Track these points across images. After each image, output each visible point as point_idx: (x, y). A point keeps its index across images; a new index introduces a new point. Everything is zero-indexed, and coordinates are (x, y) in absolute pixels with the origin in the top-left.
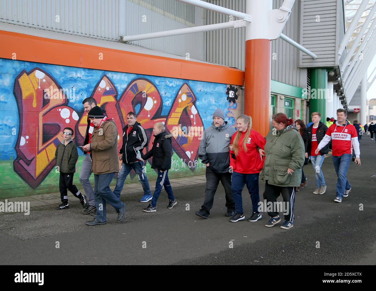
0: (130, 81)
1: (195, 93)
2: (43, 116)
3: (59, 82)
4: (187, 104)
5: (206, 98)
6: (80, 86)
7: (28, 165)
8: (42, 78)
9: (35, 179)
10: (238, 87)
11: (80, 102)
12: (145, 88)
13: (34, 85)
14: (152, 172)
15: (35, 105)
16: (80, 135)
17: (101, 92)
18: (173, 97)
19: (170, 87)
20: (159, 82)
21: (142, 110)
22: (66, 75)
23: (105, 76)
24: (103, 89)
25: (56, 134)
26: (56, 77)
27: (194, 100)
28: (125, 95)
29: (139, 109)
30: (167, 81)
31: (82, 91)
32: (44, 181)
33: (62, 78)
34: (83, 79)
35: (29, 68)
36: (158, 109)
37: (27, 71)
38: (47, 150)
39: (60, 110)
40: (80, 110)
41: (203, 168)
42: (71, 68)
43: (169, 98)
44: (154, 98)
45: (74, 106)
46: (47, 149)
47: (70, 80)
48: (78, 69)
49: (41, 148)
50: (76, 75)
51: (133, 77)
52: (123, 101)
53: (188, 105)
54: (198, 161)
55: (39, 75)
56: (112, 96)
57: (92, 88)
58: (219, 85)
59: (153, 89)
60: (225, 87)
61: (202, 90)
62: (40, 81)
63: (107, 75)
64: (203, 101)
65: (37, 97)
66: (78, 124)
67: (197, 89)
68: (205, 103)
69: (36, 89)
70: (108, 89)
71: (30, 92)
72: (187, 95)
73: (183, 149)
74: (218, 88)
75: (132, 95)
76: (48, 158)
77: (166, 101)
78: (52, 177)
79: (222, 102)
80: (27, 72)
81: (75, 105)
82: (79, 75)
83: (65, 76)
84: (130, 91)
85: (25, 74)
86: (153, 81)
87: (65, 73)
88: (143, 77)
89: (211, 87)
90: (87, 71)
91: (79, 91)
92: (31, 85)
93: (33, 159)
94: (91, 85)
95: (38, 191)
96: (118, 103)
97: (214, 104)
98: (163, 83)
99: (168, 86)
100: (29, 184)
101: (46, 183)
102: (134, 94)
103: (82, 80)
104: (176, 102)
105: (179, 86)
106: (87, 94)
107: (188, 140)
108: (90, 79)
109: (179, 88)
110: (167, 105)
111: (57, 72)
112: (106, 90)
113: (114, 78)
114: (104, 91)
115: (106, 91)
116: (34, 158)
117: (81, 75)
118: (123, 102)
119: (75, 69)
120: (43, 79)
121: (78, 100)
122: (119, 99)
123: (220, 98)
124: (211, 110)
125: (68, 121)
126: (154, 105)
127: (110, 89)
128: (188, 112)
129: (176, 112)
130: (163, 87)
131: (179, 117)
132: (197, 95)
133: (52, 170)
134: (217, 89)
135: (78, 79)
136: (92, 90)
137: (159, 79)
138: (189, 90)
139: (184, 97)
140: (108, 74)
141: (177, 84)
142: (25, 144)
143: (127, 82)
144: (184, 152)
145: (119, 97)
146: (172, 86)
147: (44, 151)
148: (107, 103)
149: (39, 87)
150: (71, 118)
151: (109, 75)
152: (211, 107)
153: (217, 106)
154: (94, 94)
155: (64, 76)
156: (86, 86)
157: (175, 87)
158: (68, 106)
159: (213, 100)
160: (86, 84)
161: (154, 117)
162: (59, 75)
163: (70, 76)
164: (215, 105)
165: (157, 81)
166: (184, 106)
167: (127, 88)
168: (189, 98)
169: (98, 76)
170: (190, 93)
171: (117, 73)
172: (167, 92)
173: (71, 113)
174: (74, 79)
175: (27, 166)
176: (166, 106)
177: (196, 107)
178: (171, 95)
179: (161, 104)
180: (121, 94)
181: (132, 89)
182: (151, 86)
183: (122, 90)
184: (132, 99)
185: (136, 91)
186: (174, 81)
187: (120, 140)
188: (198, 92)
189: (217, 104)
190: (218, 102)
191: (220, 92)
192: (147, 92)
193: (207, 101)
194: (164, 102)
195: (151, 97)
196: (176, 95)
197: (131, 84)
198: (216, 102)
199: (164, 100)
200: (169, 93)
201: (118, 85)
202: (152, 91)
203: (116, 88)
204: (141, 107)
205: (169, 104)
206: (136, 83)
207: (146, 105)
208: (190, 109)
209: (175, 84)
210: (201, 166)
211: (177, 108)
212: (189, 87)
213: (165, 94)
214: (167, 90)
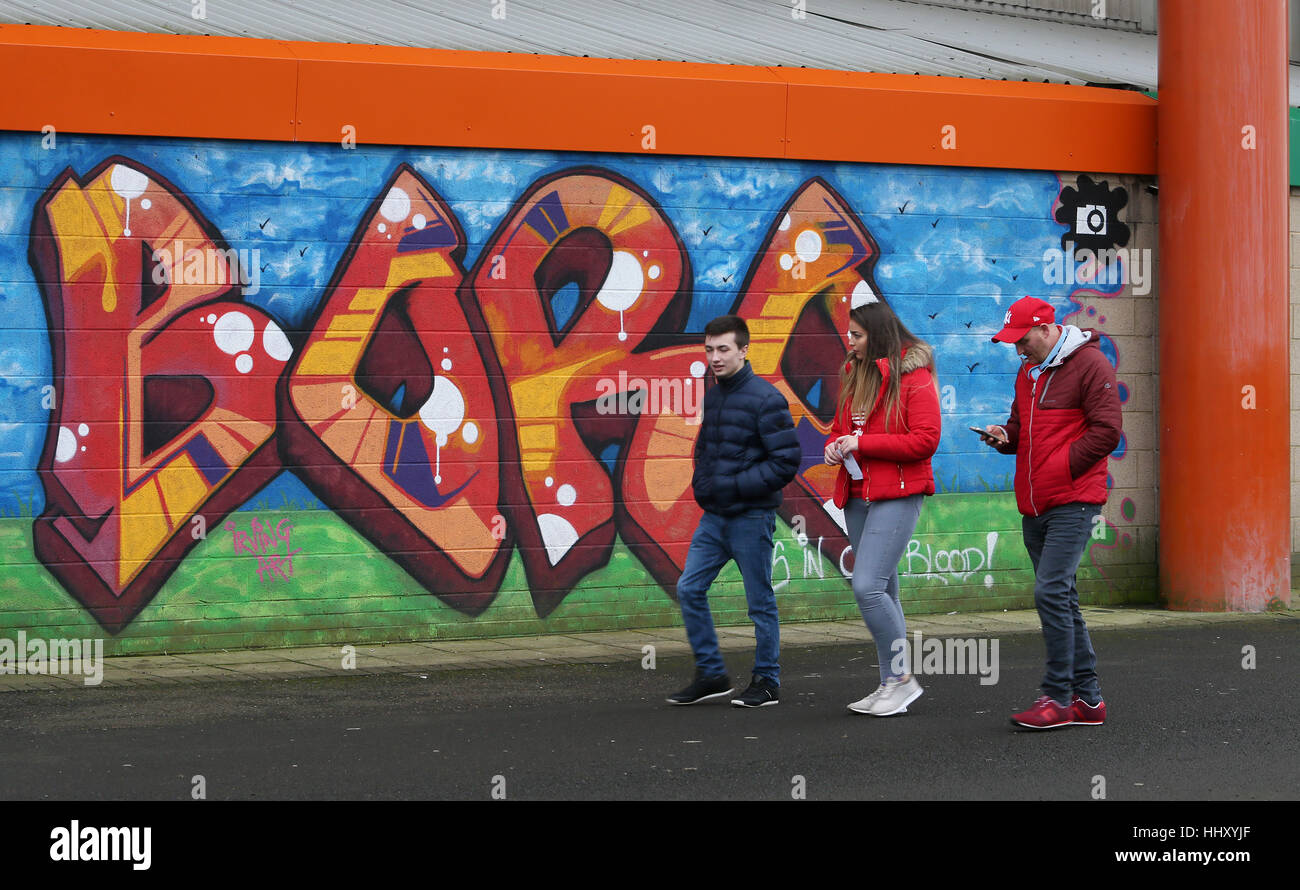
0: (524, 184)
1: (868, 222)
2: (141, 347)
3: (207, 209)
4: (830, 275)
5: (936, 243)
6: (297, 219)
7: (89, 539)
8: (137, 194)
9: (118, 593)
10: (1129, 182)
11: (296, 283)
12: (601, 210)
13: (107, 226)
14: (642, 591)
15: (109, 302)
16: (300, 420)
17: (389, 237)
18: (746, 247)
19: (732, 203)
20: (673, 181)
21: (585, 309)
22: (236, 176)
23: (408, 168)
24: (400, 223)
25: (198, 416)
26: (192, 188)
27: (868, 255)
28: (500, 246)
29: (572, 307)
30: (718, 178)
31: (301, 238)
32: (152, 603)
33: (218, 191)
34: (309, 187)
35: (87, 160)
36: (667, 301)
37: (81, 171)
38: (160, 480)
39: (212, 318)
40: (295, 317)
41: (924, 580)
42: (256, 149)
43: (725, 250)
44: (646, 254)
45: (272, 300)
46: (162, 476)
47: (250, 194)
48: (285, 148)
49: (136, 471)
50: (276, 175)
51: (536, 165)
52: (491, 273)
53: (831, 279)
55: (127, 182)
56: (441, 253)
57: (349, 222)
58: (1010, 175)
59: (642, 214)
60: (1047, 189)
61: (910, 208)
62: (128, 205)
63: (417, 166)
64: (920, 257)
65: (119, 271)
66: (290, 374)
67: (884, 203)
68: (930, 268)
69: (113, 239)
70: (420, 223)
71: (93, 252)
72: (826, 233)
73: (805, 486)
74: (1008, 194)
75: (540, 245)
76: (166, 511)
77: (710, 267)
78: (185, 590)
79: (1032, 260)
80: (81, 175)
81: (276, 296)
82: (289, 173)
83: (232, 180)
84: (526, 227)
85: (71, 185)
86: (640, 179)
87: (231, 167)
88: (588, 162)
89: (963, 190)
90: (323, 155)
91: (292, 240)
92: (95, 226)
93: (108, 513)
94: (344, 212)
95: (128, 643)
96: (467, 284)
97: (982, 273)
98: (696, 182)
99: (723, 197)
100: (92, 613)
101: (160, 611)
102: (545, 242)
103: (302, 195)
104: (763, 267)
105: (778, 195)
106: (328, 251)
108: (340, 186)
109: (784, 198)
110: (719, 284)
111: (196, 166)
112: (413, 228)
113: (448, 176)
114: (402, 234)
115: (411, 232)
116: (111, 510)
117: (301, 173)
118: (493, 277)
119: (273, 150)
120: (140, 198)
121: (286, 279)
122: (474, 267)
123: (1016, 242)
124: (962, 301)
125: (244, 365)
126: (649, 285)
127: (428, 224)
128: (833, 313)
129: (765, 312)
130: (692, 201)
131: (781, 341)
132: (882, 230)
133: (184, 560)
134: (1001, 196)
135: (286, 188)
136: (346, 231)
137: (674, 168)
138: (839, 209)
139: (809, 247)
140: (420, 160)
141: (767, 187)
142: (75, 457)
143: (509, 187)
144: (815, 501)
145: (472, 256)
146: (744, 198)
147: (152, 483)
148: (415, 284)
149: (128, 233)
150: (257, 350)
151: (427, 164)
152: (967, 287)
153: (1001, 283)
154: (357, 247)
155: (225, 180)
156: (322, 217)
157: (758, 200)
158: (245, 300)
159: (980, 254)
160: (323, 208)
161: (646, 338)
162: (207, 177)
163: (252, 180)
164: (990, 278)
165: (661, 180)
166: (812, 286)
167: (513, 217)
168: (835, 247)
169: (372, 170)
170: (844, 223)
171: (464, 154)
172: (717, 226)
173: (259, 331)
174: (269, 189)
175: (85, 541)
176: (712, 290)
177: (877, 291)
178: (736, 239)
179: (682, 280)
180: (480, 244)
181: (533, 218)
182: (631, 201)
183: (489, 227)
184: (538, 263)
185: (554, 227)
186: (751, 172)
187: (484, 445)
188: (888, 217)
189: (1001, 272)
190: (1004, 263)
191: (1021, 212)
192: (610, 227)
193: (940, 259)
194: (702, 270)
195: (630, 252)
196: (763, 237)
197: (529, 197)
198: (994, 262)
199: (698, 263)
200: (727, 228)
201: (469, 203)
202: (634, 224)
203: (457, 219)
204: (582, 296)
205: (725, 280)
206: (556, 192)
207: (605, 286)
208: (844, 299)
209: (758, 185)
210: (911, 573)
211: (771, 296)
212: (838, 196)
213: (706, 234)
214: (713, 216)
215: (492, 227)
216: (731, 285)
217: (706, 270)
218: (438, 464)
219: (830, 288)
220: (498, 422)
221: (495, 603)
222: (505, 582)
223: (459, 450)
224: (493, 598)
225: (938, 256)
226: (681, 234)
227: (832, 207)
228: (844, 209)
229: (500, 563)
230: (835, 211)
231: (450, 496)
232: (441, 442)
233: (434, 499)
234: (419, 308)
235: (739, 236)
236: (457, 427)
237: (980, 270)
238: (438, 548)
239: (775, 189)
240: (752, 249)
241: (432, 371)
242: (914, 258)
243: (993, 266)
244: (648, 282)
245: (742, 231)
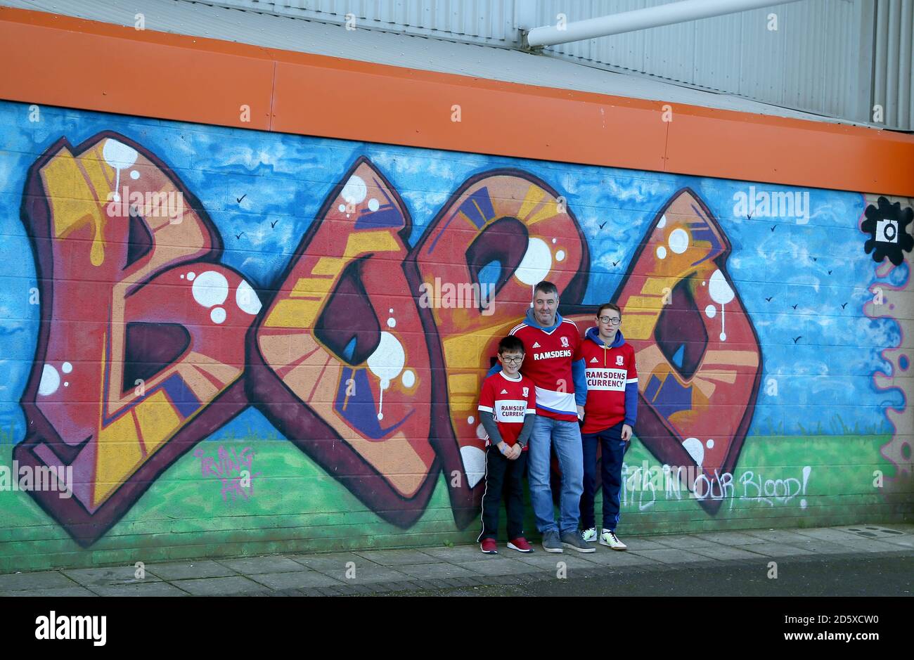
0: (461, 180)
1: (723, 224)
2: (126, 297)
3: (190, 182)
4: (693, 265)
5: (773, 243)
6: (269, 196)
7: (68, 464)
8: (126, 165)
9: (92, 511)
11: (267, 250)
12: (520, 204)
13: (98, 191)
15: (97, 257)
16: (265, 363)
17: (348, 216)
18: (631, 240)
19: (622, 204)
20: (578, 185)
21: (505, 283)
22: (218, 156)
23: (366, 160)
24: (357, 206)
25: (175, 359)
26: (177, 163)
27: (722, 250)
28: (439, 228)
29: (495, 280)
30: (612, 183)
31: (273, 212)
32: (124, 520)
33: (201, 168)
34: (281, 170)
35: (82, 133)
36: (569, 280)
37: (74, 142)
38: (137, 413)
39: (191, 276)
40: (265, 278)
41: (756, 502)
43: (616, 242)
44: (554, 241)
45: (245, 263)
46: (139, 409)
47: (230, 173)
48: (262, 136)
49: (115, 404)
50: (253, 158)
51: (471, 164)
52: (431, 250)
53: (695, 267)
54: (736, 479)
55: (117, 154)
56: (391, 231)
57: (314, 202)
58: (830, 194)
59: (553, 209)
60: (857, 206)
62: (118, 174)
63: (374, 159)
64: (761, 254)
65: (107, 231)
66: (258, 325)
68: (768, 263)
69: (103, 203)
70: (374, 206)
71: (82, 214)
72: (692, 232)
73: (670, 428)
74: (827, 209)
75: (469, 228)
76: (141, 440)
77: (603, 254)
78: (155, 508)
79: (843, 260)
80: (74, 145)
81: (249, 260)
82: (265, 157)
83: (214, 160)
84: (461, 213)
85: (65, 153)
86: (551, 180)
87: (214, 148)
88: (511, 164)
90: (296, 144)
91: (265, 214)
92: (86, 191)
93: (86, 442)
94: (310, 193)
95: (98, 556)
96: (411, 258)
97: (806, 268)
98: (594, 187)
99: (615, 200)
100: (67, 530)
101: (130, 527)
102: (475, 227)
103: (275, 176)
104: (644, 256)
105: (658, 200)
106: (296, 225)
107: (694, 398)
108: (308, 171)
109: (662, 202)
110: (610, 268)
111: (184, 146)
112: (368, 210)
113: (399, 169)
114: (359, 214)
115: (367, 213)
116: (90, 438)
117: (274, 158)
118: (432, 253)
119: (252, 135)
120: (130, 169)
121: (258, 246)
122: (416, 245)
123: (832, 245)
124: (791, 289)
125: (219, 316)
126: (556, 265)
127: (381, 207)
128: (695, 294)
129: (644, 291)
131: (655, 314)
132: (734, 232)
133: (157, 482)
134: (822, 209)
135: (262, 170)
136: (311, 209)
137: (578, 173)
138: (703, 213)
139: (679, 241)
140: (376, 154)
141: (650, 194)
142: (57, 392)
143: (448, 182)
144: (677, 440)
145: (416, 236)
146: (631, 201)
147: (129, 415)
148: (369, 256)
150: (230, 303)
151: (382, 158)
152: (795, 278)
153: (819, 275)
154: (320, 223)
155: (208, 160)
156: (292, 196)
157: (642, 204)
158: (223, 262)
159: (805, 254)
160: (293, 188)
162: (192, 155)
163: (232, 160)
164: (813, 272)
165: (568, 182)
166: (680, 272)
167: (450, 206)
168: (699, 243)
169: (336, 160)
170: (706, 225)
171: (412, 151)
172: (609, 221)
173: (233, 288)
174: (246, 169)
176: (604, 271)
177: (729, 278)
178: (624, 232)
179: (581, 263)
180: (423, 226)
181: (467, 208)
182: (544, 199)
183: (431, 212)
184: (470, 244)
185: (483, 216)
186: (638, 178)
187: (419, 389)
188: (739, 222)
189: (820, 268)
190: (823, 261)
191: (836, 223)
192: (527, 219)
193: (776, 255)
194: (597, 256)
195: (542, 239)
196: (645, 233)
197: (465, 190)
198: (815, 260)
199: (594, 251)
200: (617, 223)
201: (415, 192)
202: (546, 217)
203: (404, 206)
204: (503, 272)
205: (615, 265)
206: (486, 188)
207: (522, 265)
208: (704, 284)
209: (643, 191)
210: (747, 497)
211: (649, 279)
212: (702, 203)
213: (601, 227)
214: (607, 213)
215: (434, 212)
216: (619, 269)
217: (600, 256)
218: (381, 404)
219: (694, 274)
220: (432, 371)
221: (423, 518)
222: (432, 501)
223: (398, 393)
224: (422, 514)
225: (774, 254)
226: (582, 226)
227: (697, 212)
228: (706, 213)
229: (428, 486)
230: (700, 215)
231: (390, 430)
232: (384, 385)
233: (376, 433)
234: (372, 276)
235: (627, 230)
236: (397, 374)
237: (805, 266)
238: (378, 473)
239: (654, 196)
240: (636, 241)
241: (379, 328)
242: (756, 254)
243: (814, 263)
244: (554, 262)
245: (628, 227)
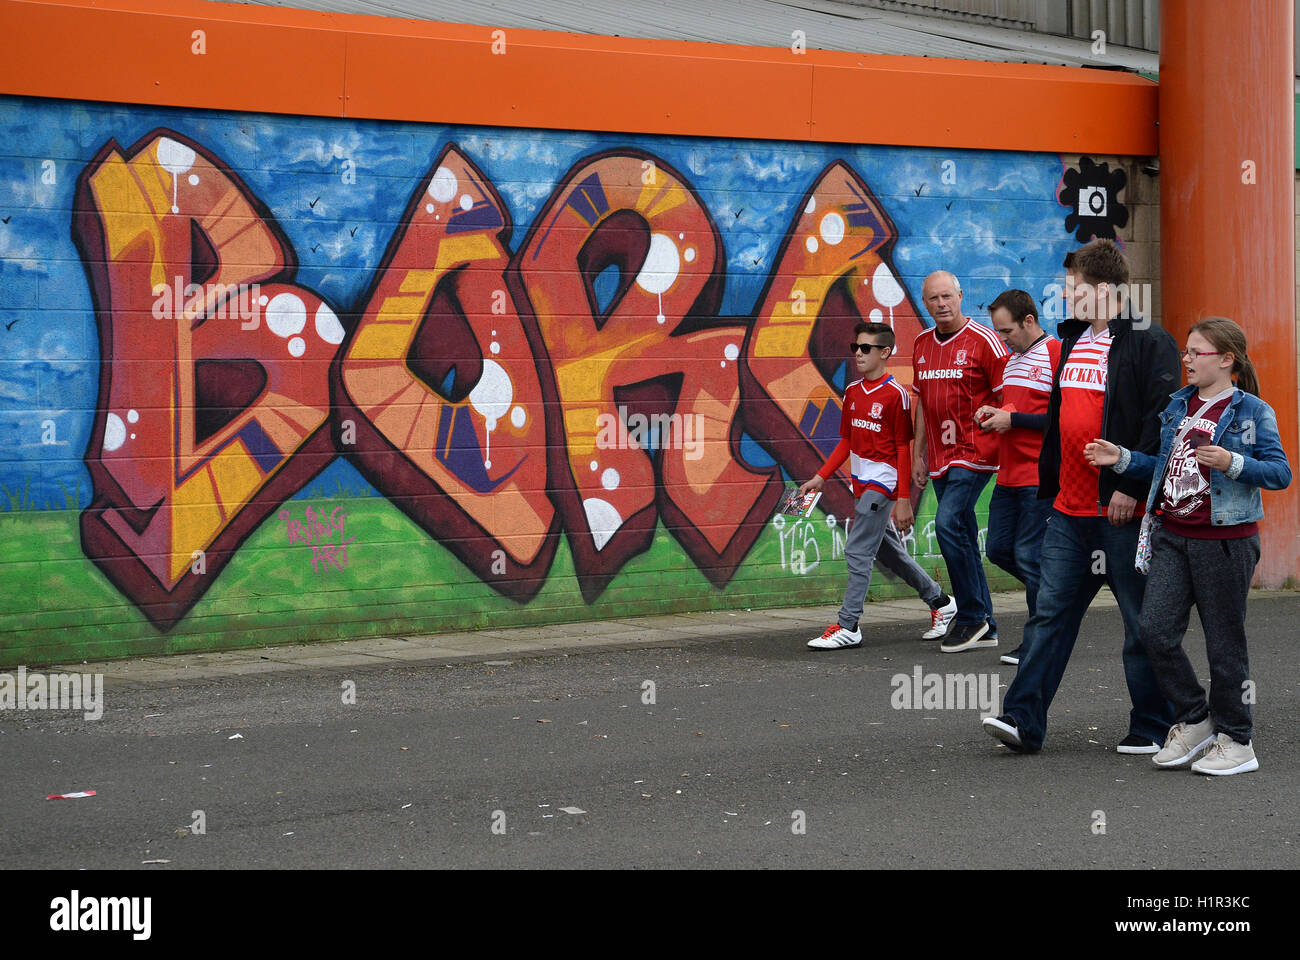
0: (566, 165)
1: (886, 203)
2: (192, 328)
3: (256, 185)
4: (852, 259)
5: (949, 226)
6: (347, 199)
7: (139, 532)
8: (184, 169)
9: (169, 587)
10: (1128, 163)
11: (347, 264)
12: (639, 192)
13: (154, 202)
14: (681, 574)
15: (159, 281)
17: (437, 217)
18: (775, 229)
19: (762, 185)
20: (706, 163)
21: (625, 292)
22: (286, 152)
23: (454, 147)
24: (447, 204)
25: (250, 402)
26: (241, 164)
27: (887, 238)
28: (545, 227)
29: (613, 288)
30: (749, 158)
31: (352, 217)
32: (205, 597)
33: (267, 168)
34: (358, 164)
35: (132, 132)
36: (701, 285)
37: (125, 143)
38: (213, 468)
40: (347, 298)
42: (305, 125)
43: (756, 233)
44: (681, 236)
45: (323, 282)
46: (215, 464)
47: (300, 171)
48: (334, 125)
49: (188, 459)
50: (325, 152)
51: (578, 145)
52: (536, 254)
53: (854, 261)
55: (173, 156)
56: (488, 235)
57: (398, 202)
58: (1018, 158)
59: (678, 196)
60: (1053, 170)
61: (925, 191)
62: (175, 181)
63: (462, 145)
64: (935, 240)
65: (168, 250)
66: (343, 357)
67: (901, 185)
68: (945, 250)
69: (160, 216)
70: (467, 203)
71: (138, 231)
72: (849, 216)
74: (1015, 177)
75: (580, 226)
76: (219, 502)
77: (741, 250)
78: (238, 583)
79: (1039, 242)
80: (125, 147)
81: (328, 277)
82: (338, 150)
83: (281, 157)
84: (568, 208)
85: (115, 157)
86: (674, 159)
87: (280, 143)
88: (625, 143)
89: (973, 172)
90: (374, 133)
91: (343, 219)
92: (141, 201)
93: (159, 504)
94: (393, 191)
95: (181, 640)
96: (514, 266)
97: (993, 255)
98: (727, 165)
99: (752, 180)
100: (141, 610)
101: (212, 605)
102: (586, 224)
104: (791, 250)
105: (804, 177)
106: (378, 231)
108: (389, 164)
109: (806, 184)
110: (750, 267)
111: (244, 141)
112: (460, 209)
113: (494, 156)
114: (450, 215)
115: (458, 213)
116: (162, 500)
117: (349, 150)
118: (538, 258)
119: (320, 125)
120: (188, 174)
121: (337, 260)
122: (519, 250)
123: (1023, 224)
125: (297, 348)
126: (685, 267)
127: (475, 204)
128: (856, 295)
129: (793, 295)
131: (809, 323)
132: (900, 213)
133: (239, 552)
134: (1009, 178)
135: (335, 165)
136: (395, 211)
137: (706, 149)
138: (860, 191)
139: (833, 229)
140: (466, 139)
141: (794, 169)
142: (124, 445)
143: (552, 169)
145: (517, 238)
146: (772, 180)
147: (204, 472)
148: (465, 266)
149: (175, 209)
150: (309, 333)
151: (472, 143)
152: (979, 269)
153: (1009, 264)
154: (406, 227)
155: (274, 157)
156: (372, 197)
157: (786, 183)
158: (298, 281)
159: (990, 237)
160: (372, 186)
161: (683, 321)
162: (256, 152)
163: (302, 156)
164: (1000, 260)
166: (836, 268)
167: (557, 198)
168: (857, 229)
169: (419, 149)
170: (864, 206)
171: (509, 132)
172: (748, 208)
173: (311, 313)
174: (318, 166)
175: (135, 534)
176: (744, 272)
177: (896, 273)
178: (765, 221)
179: (716, 263)
180: (525, 225)
181: (576, 200)
182: (667, 184)
183: (533, 208)
184: (581, 246)
185: (596, 211)
186: (778, 153)
187: (531, 427)
188: (905, 199)
189: (1010, 254)
190: (1013, 245)
191: (1027, 194)
192: (648, 209)
193: (953, 241)
194: (734, 253)
195: (667, 234)
196: (791, 220)
197: (573, 176)
198: (1003, 244)
199: (730, 246)
200: (757, 210)
201: (513, 184)
202: (671, 207)
203: (502, 200)
204: (622, 279)
205: (756, 263)
206: (596, 173)
207: (645, 268)
208: (866, 282)
209: (785, 167)
210: (932, 554)
211: (799, 279)
212: (859, 179)
213: (737, 216)
214: (743, 198)
215: (537, 208)
216: (761, 268)
217: (737, 253)
218: (488, 449)
219: (852, 271)
220: (545, 406)
221: (544, 589)
222: (553, 568)
223: (507, 434)
224: (542, 584)
225: (951, 239)
226: (715, 216)
227: (853, 189)
228: (865, 191)
229: (548, 549)
230: (857, 194)
231: (500, 481)
232: (491, 426)
233: (484, 484)
234: (467, 290)
235: (769, 218)
236: (505, 412)
237: (989, 253)
238: (488, 535)
239: (801, 171)
240: (780, 232)
241: (481, 355)
242: (929, 240)
243: (1003, 248)
244: (684, 264)
245: (770, 214)
